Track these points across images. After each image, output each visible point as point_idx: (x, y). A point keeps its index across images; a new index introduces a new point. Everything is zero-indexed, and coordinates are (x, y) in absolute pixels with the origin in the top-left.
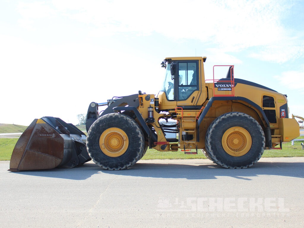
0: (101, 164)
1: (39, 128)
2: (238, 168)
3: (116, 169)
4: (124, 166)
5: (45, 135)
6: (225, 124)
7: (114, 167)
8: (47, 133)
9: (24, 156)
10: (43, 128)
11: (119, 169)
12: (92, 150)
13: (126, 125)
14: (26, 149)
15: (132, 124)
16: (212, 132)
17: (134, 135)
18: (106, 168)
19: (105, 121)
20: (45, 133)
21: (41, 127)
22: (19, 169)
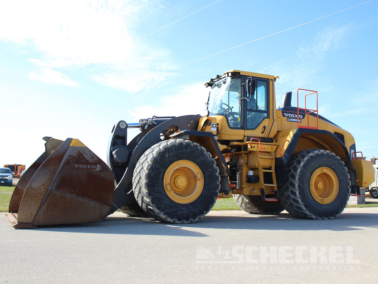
0: (165, 214)
1: (74, 154)
2: (326, 218)
3: (185, 222)
4: (197, 217)
5: (85, 166)
6: (314, 163)
7: (184, 219)
8: (87, 163)
9: (46, 200)
10: (81, 155)
11: (190, 222)
12: (153, 193)
13: (202, 158)
14: (49, 188)
15: (208, 156)
16: (300, 172)
17: (211, 171)
18: (172, 221)
19: (172, 150)
20: (84, 163)
21: (77, 152)
22: (36, 224)
